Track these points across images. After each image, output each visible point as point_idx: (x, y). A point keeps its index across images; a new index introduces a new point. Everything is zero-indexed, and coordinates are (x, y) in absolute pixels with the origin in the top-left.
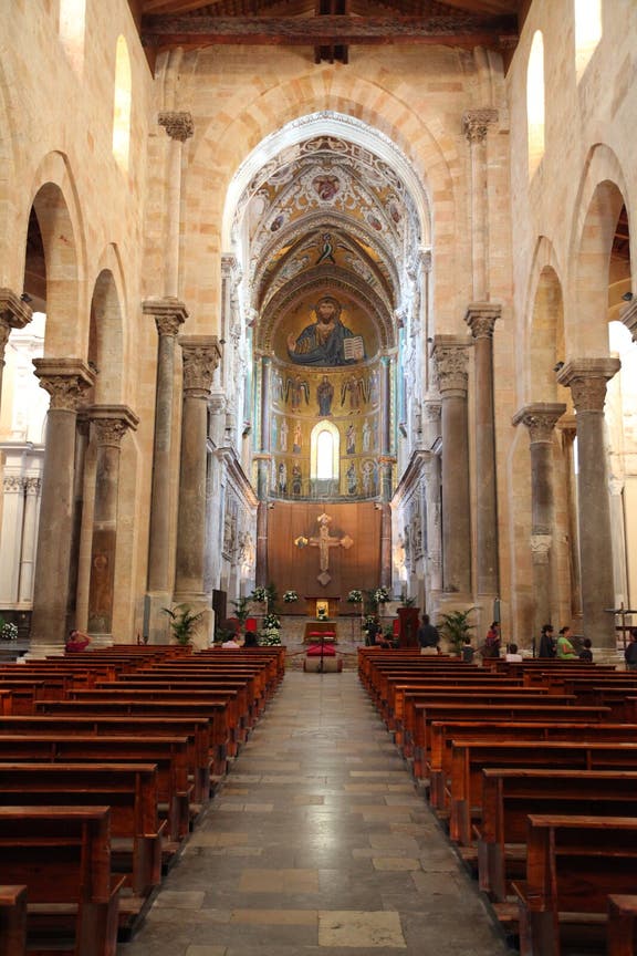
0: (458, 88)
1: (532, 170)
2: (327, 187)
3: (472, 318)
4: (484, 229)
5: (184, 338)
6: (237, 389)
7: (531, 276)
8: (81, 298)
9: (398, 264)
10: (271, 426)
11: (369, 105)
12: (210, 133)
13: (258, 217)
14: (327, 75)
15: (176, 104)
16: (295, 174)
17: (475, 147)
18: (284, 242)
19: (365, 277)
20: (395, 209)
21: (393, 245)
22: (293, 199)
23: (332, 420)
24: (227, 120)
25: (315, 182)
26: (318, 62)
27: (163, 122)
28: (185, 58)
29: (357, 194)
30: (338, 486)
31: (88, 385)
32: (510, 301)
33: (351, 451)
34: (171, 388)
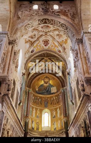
2: (46, 42)
10: (30, 109)
16: (38, 38)
21: (64, 56)
22: (37, 45)
23: (48, 109)
25: (43, 41)
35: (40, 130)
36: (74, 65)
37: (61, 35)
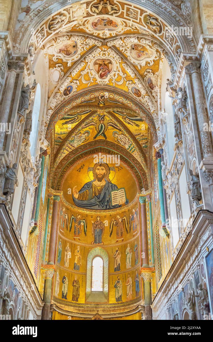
2: (104, 68)
10: (57, 245)
13: (55, 84)
16: (82, 55)
20: (151, 81)
22: (80, 75)
23: (103, 247)
29: (124, 72)
30: (107, 296)
33: (118, 269)
36: (176, 130)
37: (143, 47)
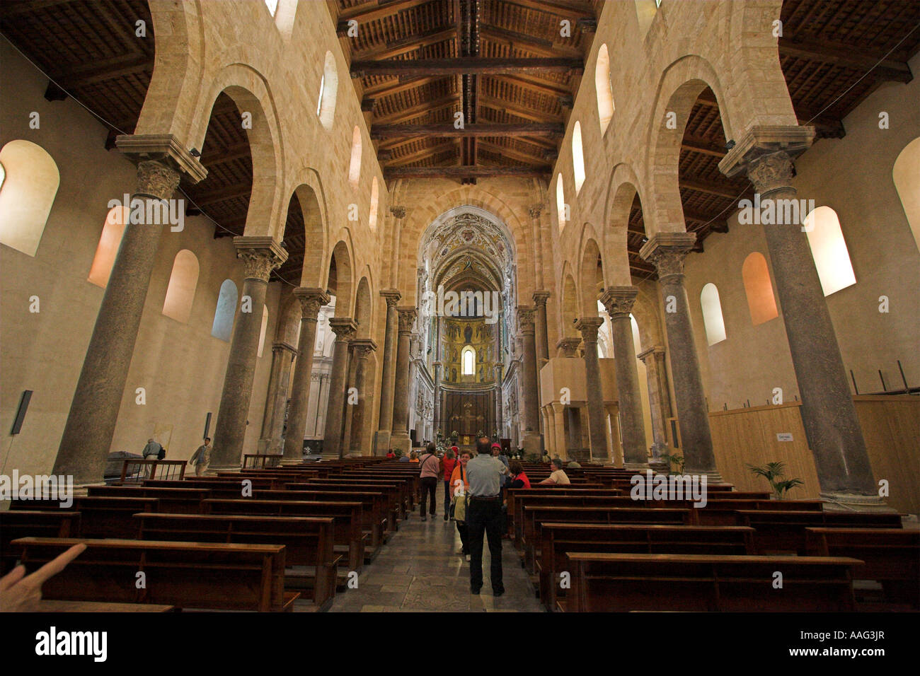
0: (527, 195)
1: (561, 231)
2: (469, 235)
3: (536, 298)
4: (540, 256)
5: (399, 307)
6: (425, 330)
7: (562, 279)
8: (352, 291)
9: (503, 271)
10: (442, 348)
11: (486, 202)
12: (413, 214)
13: (436, 249)
14: (467, 190)
15: (399, 203)
16: (453, 230)
17: (535, 220)
18: (448, 261)
19: (488, 276)
20: (501, 246)
21: (500, 262)
22: (452, 241)
23: (472, 345)
24: (420, 208)
25: (463, 233)
26: (463, 184)
27: (392, 210)
28: (403, 183)
29: (482, 239)
30: (475, 378)
31: (354, 330)
32: (553, 289)
33: (481, 361)
34: (393, 331)
35: (458, 381)
